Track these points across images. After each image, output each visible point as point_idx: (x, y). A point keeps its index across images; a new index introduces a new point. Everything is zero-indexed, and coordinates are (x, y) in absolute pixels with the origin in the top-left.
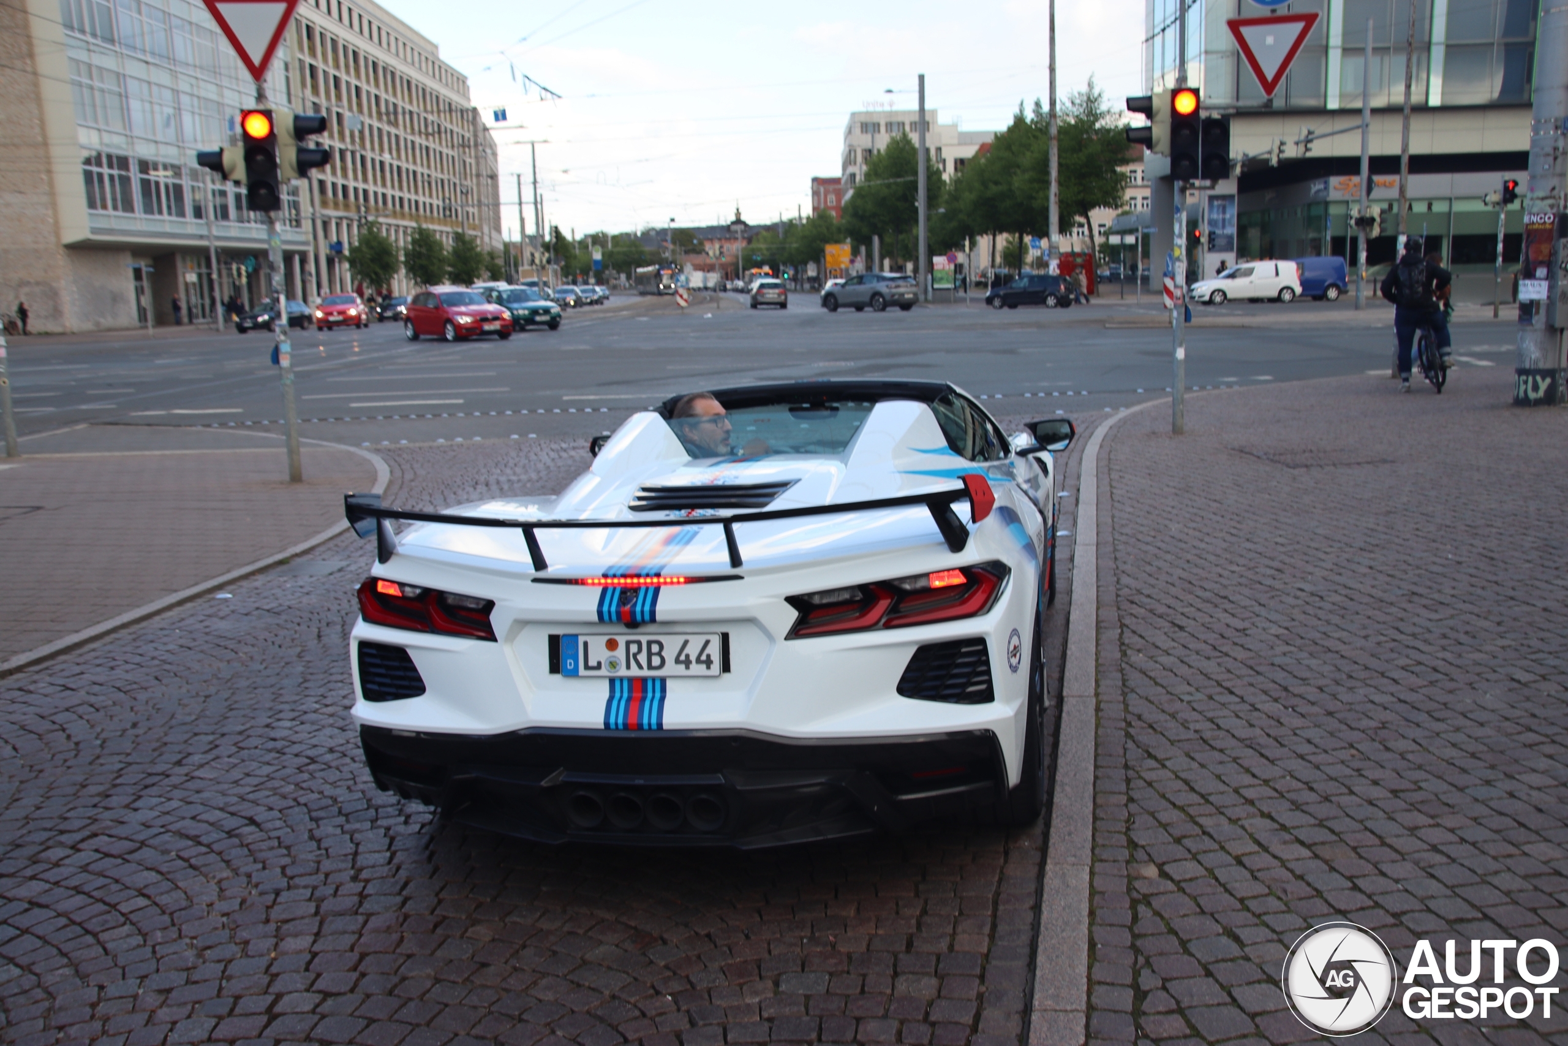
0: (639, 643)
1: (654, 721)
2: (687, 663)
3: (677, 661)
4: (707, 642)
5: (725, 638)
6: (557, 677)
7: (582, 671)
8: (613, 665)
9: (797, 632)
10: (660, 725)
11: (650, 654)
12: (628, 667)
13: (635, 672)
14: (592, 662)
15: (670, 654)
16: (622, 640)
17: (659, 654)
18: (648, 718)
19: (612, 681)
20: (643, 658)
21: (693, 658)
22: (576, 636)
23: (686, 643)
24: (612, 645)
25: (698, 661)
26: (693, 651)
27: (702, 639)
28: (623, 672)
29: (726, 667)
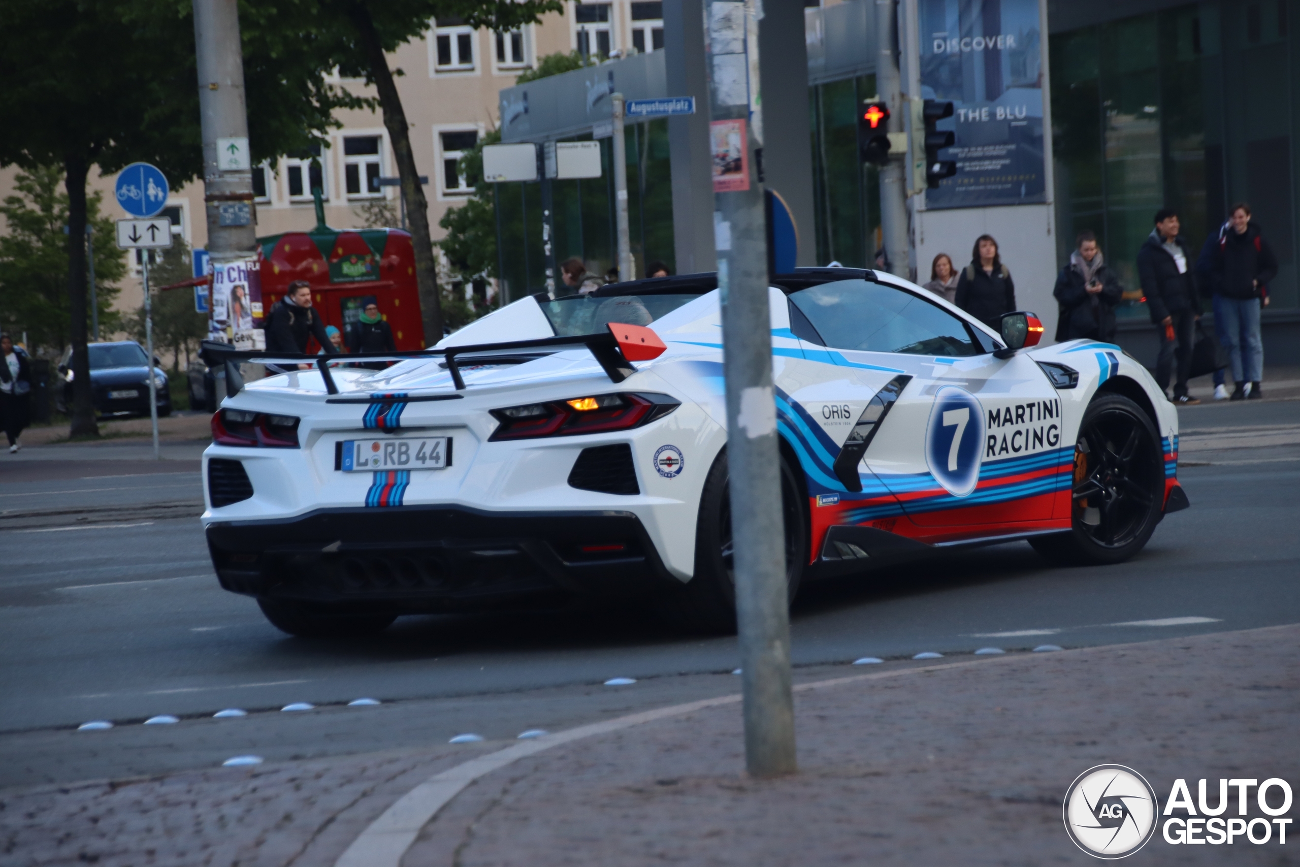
0: (393, 445)
1: (397, 499)
2: (423, 459)
3: (418, 458)
4: (437, 444)
5: (450, 441)
6: (339, 473)
7: (355, 468)
8: (376, 462)
9: (496, 437)
10: (401, 502)
11: (400, 454)
12: (385, 463)
13: (390, 466)
14: (362, 460)
15: (413, 453)
16: (382, 444)
17: (406, 453)
18: (393, 499)
19: (375, 472)
20: (395, 456)
21: (428, 455)
22: (352, 441)
23: (423, 445)
24: (376, 447)
25: (431, 458)
26: (428, 450)
27: (434, 441)
28: (381, 466)
29: (449, 462)
